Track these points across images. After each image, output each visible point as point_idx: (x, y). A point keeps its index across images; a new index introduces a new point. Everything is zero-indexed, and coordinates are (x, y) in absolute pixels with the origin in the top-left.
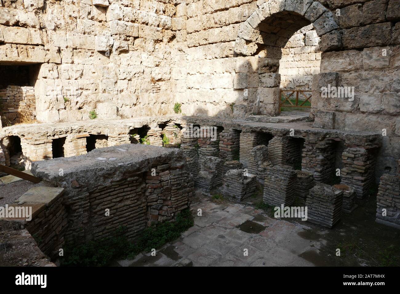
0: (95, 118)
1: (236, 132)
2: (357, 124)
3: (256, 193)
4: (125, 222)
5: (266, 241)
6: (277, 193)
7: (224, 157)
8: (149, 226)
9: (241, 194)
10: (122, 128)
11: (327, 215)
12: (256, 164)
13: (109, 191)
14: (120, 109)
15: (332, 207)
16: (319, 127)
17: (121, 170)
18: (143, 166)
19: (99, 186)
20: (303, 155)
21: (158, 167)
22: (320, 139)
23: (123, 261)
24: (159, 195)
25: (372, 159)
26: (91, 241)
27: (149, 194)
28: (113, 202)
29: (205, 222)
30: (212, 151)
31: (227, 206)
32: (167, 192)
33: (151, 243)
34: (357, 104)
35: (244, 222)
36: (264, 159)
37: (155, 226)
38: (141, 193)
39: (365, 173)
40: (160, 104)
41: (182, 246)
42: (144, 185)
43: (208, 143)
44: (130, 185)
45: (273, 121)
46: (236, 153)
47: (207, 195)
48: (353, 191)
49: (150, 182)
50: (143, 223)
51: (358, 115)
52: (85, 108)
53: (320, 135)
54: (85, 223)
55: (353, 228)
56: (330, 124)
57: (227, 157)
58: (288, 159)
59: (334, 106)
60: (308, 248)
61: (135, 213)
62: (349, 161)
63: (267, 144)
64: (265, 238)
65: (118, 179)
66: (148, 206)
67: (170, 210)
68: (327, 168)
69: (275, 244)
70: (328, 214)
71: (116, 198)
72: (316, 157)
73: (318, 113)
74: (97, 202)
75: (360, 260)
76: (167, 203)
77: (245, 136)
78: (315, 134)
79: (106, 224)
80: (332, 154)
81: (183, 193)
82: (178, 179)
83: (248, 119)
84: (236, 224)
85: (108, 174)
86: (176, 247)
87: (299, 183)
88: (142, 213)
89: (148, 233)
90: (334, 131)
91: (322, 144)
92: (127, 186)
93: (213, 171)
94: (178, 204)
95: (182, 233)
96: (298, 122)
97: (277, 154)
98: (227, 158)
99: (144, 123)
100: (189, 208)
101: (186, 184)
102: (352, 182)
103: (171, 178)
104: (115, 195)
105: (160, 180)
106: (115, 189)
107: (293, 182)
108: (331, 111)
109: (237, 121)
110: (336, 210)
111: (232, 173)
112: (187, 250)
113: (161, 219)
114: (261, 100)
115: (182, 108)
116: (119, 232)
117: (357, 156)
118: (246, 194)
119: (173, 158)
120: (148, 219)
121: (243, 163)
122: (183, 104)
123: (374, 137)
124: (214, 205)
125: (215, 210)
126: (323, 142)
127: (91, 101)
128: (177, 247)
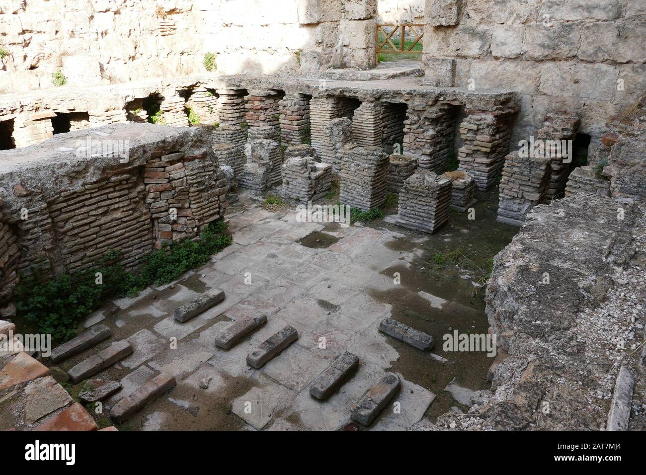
0: (63, 83)
1: (305, 99)
2: (486, 77)
3: (332, 192)
4: (118, 244)
5: (337, 257)
6: (359, 189)
7: (287, 141)
8: (159, 248)
9: (307, 195)
10: (111, 100)
11: (427, 215)
12: (333, 147)
13: (81, 198)
14: (105, 66)
15: (434, 203)
16: (431, 85)
17: (97, 164)
18: (135, 157)
19: (63, 191)
20: (405, 130)
21: (163, 158)
22: (430, 103)
23: (122, 300)
24: (170, 201)
25: (503, 131)
26: (62, 274)
27: (152, 200)
28: (92, 215)
29: (250, 238)
30: (266, 132)
31: (286, 214)
32: (183, 197)
33: (164, 272)
34: (488, 44)
35: (308, 233)
36: (345, 139)
37: (169, 247)
38: (137, 199)
39: (492, 152)
40: (178, 56)
41: (211, 273)
42: (142, 187)
43: (263, 119)
44: (117, 188)
45: (362, 78)
46: (306, 134)
47: (257, 200)
48: (469, 180)
49: (152, 181)
50: (147, 245)
51: (489, 62)
52: (42, 65)
53: (430, 98)
54: (48, 249)
55: (465, 231)
56: (447, 79)
57: (293, 140)
58: (384, 137)
59: (454, 49)
60: (396, 262)
61: (132, 230)
62: (470, 135)
63: (350, 114)
64: (336, 253)
65: (94, 180)
66: (152, 220)
67: (190, 224)
68: (441, 149)
69: (349, 260)
70: (428, 213)
71: (95, 209)
72: (423, 132)
73: (430, 62)
74: (64, 216)
75: (462, 271)
76: (184, 213)
77: (318, 103)
78: (423, 95)
79: (86, 248)
80: (448, 127)
81: (210, 196)
82: (198, 175)
83: (323, 76)
84: (296, 238)
85: (75, 172)
86: (203, 275)
87: (396, 173)
88: (145, 230)
89: (157, 259)
90: (452, 89)
91: (433, 112)
92: (111, 189)
93: (265, 162)
94: (203, 214)
95: (213, 256)
96: (402, 78)
97: (367, 131)
98: (292, 142)
99: (150, 89)
100: (222, 218)
101: (213, 183)
102: (473, 168)
103: (187, 174)
104: (94, 204)
105: (168, 178)
106: (93, 195)
107: (383, 172)
108: (449, 58)
109: (305, 81)
110: (440, 207)
111: (292, 162)
112: (219, 278)
113: (176, 237)
114: (345, 43)
115: (218, 60)
116: (110, 259)
117: (481, 127)
118: (315, 193)
119: (187, 142)
120: (156, 239)
121: (316, 148)
122: (218, 53)
123: (507, 96)
124: (266, 213)
125: (267, 220)
126: (435, 109)
127: (51, 54)
128: (205, 274)
